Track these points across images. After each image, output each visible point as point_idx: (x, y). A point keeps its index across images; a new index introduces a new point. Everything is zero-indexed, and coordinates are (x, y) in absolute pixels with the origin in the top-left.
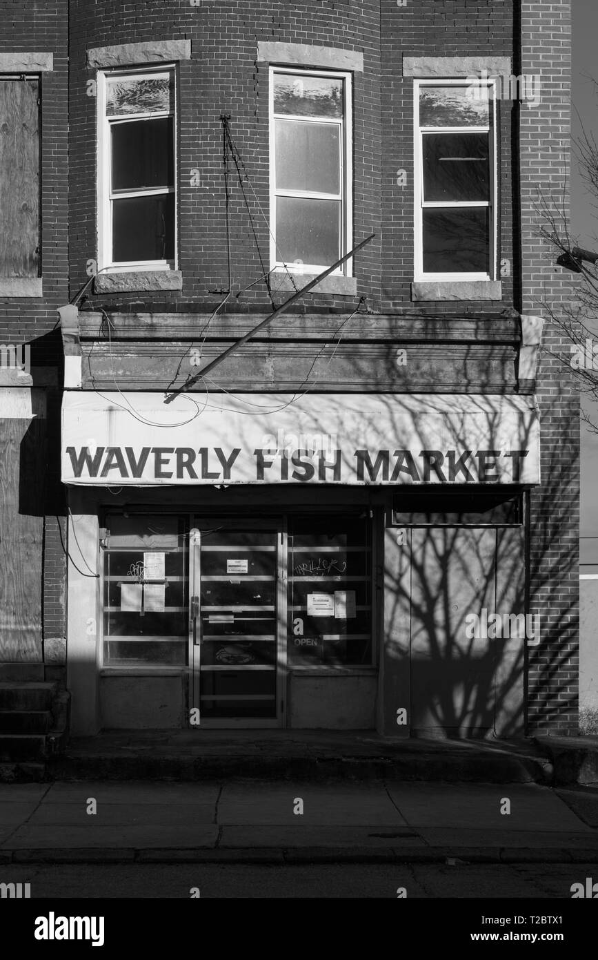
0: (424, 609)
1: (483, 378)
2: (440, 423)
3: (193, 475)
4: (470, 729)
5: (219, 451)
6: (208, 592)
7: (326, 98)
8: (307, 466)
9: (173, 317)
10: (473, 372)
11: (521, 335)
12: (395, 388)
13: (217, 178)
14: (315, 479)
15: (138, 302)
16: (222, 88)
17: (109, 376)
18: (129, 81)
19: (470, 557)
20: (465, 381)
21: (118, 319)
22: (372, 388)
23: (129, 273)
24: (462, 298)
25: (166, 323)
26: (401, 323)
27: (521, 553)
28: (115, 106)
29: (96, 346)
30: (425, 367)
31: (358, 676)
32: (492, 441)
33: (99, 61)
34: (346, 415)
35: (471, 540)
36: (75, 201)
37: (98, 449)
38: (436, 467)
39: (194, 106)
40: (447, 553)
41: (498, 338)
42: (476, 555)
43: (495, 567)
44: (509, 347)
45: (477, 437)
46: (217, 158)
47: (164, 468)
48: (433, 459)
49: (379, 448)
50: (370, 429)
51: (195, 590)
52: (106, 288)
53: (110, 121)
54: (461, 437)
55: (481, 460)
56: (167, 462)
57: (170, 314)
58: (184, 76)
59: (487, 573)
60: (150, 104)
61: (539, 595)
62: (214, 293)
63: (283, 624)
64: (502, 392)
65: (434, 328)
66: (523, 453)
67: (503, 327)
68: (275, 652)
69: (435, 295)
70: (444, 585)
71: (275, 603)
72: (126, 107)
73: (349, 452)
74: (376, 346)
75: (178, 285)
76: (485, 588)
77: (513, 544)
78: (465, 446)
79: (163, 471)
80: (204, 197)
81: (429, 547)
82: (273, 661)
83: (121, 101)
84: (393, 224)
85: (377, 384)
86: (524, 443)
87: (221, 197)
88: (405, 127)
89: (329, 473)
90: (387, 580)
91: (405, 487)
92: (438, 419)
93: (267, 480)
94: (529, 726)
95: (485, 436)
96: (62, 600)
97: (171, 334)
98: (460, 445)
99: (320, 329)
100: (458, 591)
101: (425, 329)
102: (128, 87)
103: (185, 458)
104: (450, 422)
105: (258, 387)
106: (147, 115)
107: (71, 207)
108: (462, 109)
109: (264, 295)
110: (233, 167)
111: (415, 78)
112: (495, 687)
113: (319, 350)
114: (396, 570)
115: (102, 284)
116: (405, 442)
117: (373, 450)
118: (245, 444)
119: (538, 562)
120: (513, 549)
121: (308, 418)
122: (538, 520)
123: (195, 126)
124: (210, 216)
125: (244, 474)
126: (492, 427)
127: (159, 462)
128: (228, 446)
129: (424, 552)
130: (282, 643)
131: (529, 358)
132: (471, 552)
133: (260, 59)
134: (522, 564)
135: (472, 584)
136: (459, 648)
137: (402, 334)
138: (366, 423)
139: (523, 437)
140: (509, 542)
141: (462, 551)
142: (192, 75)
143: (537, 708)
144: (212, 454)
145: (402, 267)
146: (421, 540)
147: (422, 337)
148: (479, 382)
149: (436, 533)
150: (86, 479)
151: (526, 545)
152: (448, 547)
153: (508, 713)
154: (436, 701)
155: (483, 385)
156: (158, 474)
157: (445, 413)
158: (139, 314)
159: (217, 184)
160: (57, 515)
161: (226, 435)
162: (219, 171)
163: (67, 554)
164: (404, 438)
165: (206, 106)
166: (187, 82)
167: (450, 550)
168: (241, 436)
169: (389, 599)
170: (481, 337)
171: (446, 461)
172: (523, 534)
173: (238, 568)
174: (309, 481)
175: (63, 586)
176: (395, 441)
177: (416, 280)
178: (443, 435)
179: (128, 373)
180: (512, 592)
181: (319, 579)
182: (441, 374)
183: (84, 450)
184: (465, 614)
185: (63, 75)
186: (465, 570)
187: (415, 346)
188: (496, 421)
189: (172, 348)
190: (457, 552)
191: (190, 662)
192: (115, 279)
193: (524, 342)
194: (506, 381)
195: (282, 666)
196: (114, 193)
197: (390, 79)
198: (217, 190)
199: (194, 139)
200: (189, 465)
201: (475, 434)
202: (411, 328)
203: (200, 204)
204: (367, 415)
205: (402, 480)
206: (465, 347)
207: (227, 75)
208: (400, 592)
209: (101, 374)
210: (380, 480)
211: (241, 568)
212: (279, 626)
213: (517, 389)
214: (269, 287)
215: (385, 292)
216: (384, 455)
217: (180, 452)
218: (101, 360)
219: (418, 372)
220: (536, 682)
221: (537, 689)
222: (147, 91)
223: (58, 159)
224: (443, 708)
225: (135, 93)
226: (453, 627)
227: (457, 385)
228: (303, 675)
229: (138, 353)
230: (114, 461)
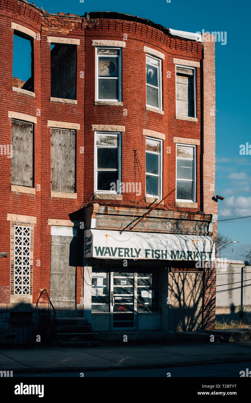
0: (178, 295)
1: (200, 231)
2: (192, 243)
3: (129, 256)
4: (189, 329)
5: (135, 249)
6: (116, 290)
7: (156, 147)
8: (158, 254)
9: (124, 209)
10: (197, 229)
11: (211, 220)
12: (178, 232)
13: (132, 168)
14: (161, 258)
15: (109, 203)
16: (134, 141)
17: (103, 225)
18: (104, 136)
19: (189, 280)
20: (196, 232)
21: (109, 209)
22: (173, 232)
23: (106, 194)
24: (188, 207)
25: (122, 210)
26: (183, 214)
27: (202, 280)
28: (99, 143)
29: (101, 216)
30: (186, 227)
31: (156, 315)
32: (204, 249)
33: (96, 129)
34: (169, 240)
35: (190, 276)
36: (86, 170)
37: (103, 247)
38: (191, 256)
39: (126, 146)
40: (184, 279)
41: (206, 220)
42: (191, 280)
43: (195, 284)
44: (207, 223)
45: (201, 248)
46: (132, 162)
47: (121, 254)
48: (190, 253)
49: (177, 250)
50: (175, 244)
51: (112, 290)
52: (99, 198)
53: (97, 147)
54: (197, 247)
55: (201, 254)
56: (122, 252)
57: (124, 208)
58: (123, 136)
59: (193, 285)
60: (111, 143)
61: (207, 291)
62: (131, 202)
63: (136, 299)
64: (204, 235)
65: (191, 216)
66: (211, 252)
67: (207, 217)
68: (134, 308)
69: (181, 206)
70: (183, 288)
71: (133, 293)
72: (103, 143)
73: (169, 251)
74: (175, 220)
75: (121, 199)
76: (193, 289)
77: (200, 277)
78: (198, 250)
79: (120, 255)
80: (129, 173)
81: (180, 278)
82: (133, 310)
83: (101, 141)
84: (171, 185)
85: (174, 231)
86: (212, 250)
87: (133, 174)
88: (174, 157)
89: (164, 256)
90: (169, 287)
91: (183, 261)
92: (191, 242)
93: (148, 258)
94: (203, 327)
95: (202, 247)
96: (82, 292)
97: (123, 214)
98: (196, 249)
99: (163, 215)
100: (187, 290)
101: (188, 216)
102: (103, 137)
103: (127, 251)
104: (194, 243)
105: (143, 231)
106: (109, 146)
107: (85, 172)
108: (186, 153)
109: (144, 203)
110: (137, 165)
111: (176, 143)
112: (195, 317)
113: (160, 221)
114: (171, 284)
115: (97, 197)
116: (183, 248)
117: (175, 250)
118: (142, 247)
119: (207, 282)
120: (200, 279)
121: (159, 240)
122: (207, 270)
123: (126, 152)
124: (130, 179)
125: (142, 256)
126: (204, 245)
127: (120, 252)
128: (138, 248)
129: (178, 279)
130: (136, 305)
131: (212, 226)
132: (190, 279)
133: (144, 134)
134: (202, 283)
135: (190, 288)
136: (187, 306)
137: (183, 217)
138: (174, 242)
139: (211, 248)
140: (199, 276)
141: (188, 279)
142: (126, 137)
143: (205, 322)
144: (134, 250)
145: (173, 197)
146: (178, 276)
147: (187, 219)
148: (199, 232)
149: (181, 274)
150: (100, 256)
151: (203, 277)
152: (184, 278)
153: (198, 324)
154: (181, 321)
155: (200, 233)
156: (119, 256)
157: (193, 241)
158: (115, 207)
159: (132, 170)
160: (80, 266)
161: (137, 245)
162: (133, 166)
163: (83, 278)
164: (183, 247)
165: (130, 146)
166: (124, 138)
167: (185, 279)
168: (141, 245)
169: (169, 292)
170: (202, 220)
171: (193, 254)
172: (202, 274)
173: (123, 283)
174: (159, 259)
175: (82, 288)
176: (181, 248)
177: (176, 201)
178: (192, 247)
179: (108, 225)
180: (200, 290)
181: (144, 286)
182: (190, 229)
183: (100, 248)
184: (188, 297)
185: (83, 131)
186: (188, 284)
187: (184, 221)
188: (205, 243)
189: (121, 218)
190: (187, 279)
191: (111, 311)
192: (101, 195)
193: (212, 222)
194: (205, 232)
195: (135, 312)
196: (98, 169)
197: (170, 143)
198: (132, 172)
199: (126, 156)
200: (127, 253)
201: (200, 247)
202: (185, 216)
203: (128, 175)
204: (174, 240)
205: (182, 259)
206: (196, 222)
207: (135, 138)
208: (172, 290)
209: (100, 224)
210: (177, 259)
211: (124, 283)
212: (135, 300)
213: (208, 234)
214: (145, 201)
215: (169, 204)
216: (178, 252)
217: (125, 249)
218: (101, 220)
219: (184, 228)
220: (205, 315)
221: (206, 317)
222: (109, 139)
223: (81, 157)
224: (182, 323)
225: (106, 140)
226: (185, 301)
227: (194, 232)
228: (141, 314)
229: (112, 219)
230: (108, 251)
